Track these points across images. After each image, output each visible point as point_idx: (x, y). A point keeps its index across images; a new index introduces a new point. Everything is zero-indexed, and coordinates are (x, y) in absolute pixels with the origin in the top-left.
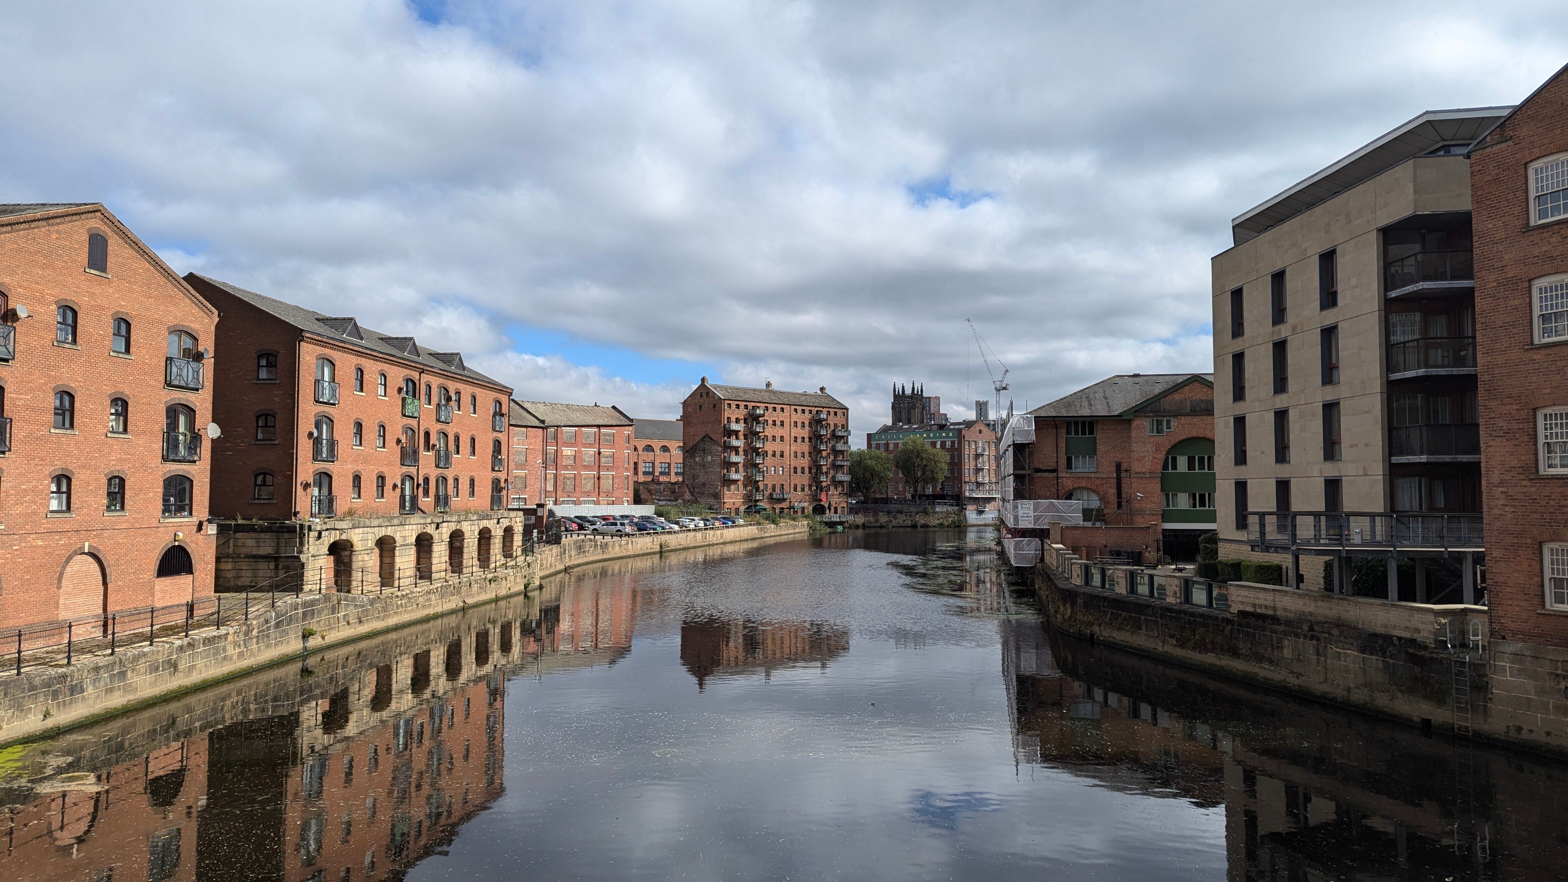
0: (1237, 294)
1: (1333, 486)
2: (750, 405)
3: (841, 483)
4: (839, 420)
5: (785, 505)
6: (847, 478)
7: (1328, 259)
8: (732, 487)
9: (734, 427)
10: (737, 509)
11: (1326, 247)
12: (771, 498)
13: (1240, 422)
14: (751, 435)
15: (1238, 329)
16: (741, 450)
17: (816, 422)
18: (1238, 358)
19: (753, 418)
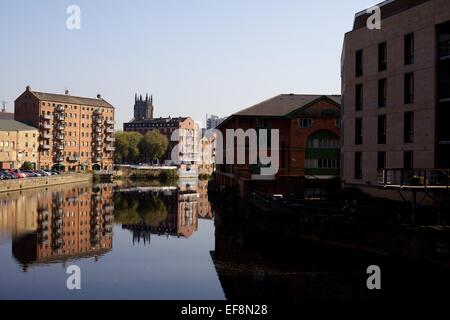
0: (359, 54)
1: (408, 156)
2: (56, 104)
3: (109, 152)
4: (109, 115)
5: (77, 164)
6: (113, 149)
7: (409, 39)
8: (45, 152)
9: (47, 117)
10: (47, 167)
11: (408, 32)
12: (68, 160)
13: (359, 122)
14: (57, 122)
15: (359, 72)
16: (51, 131)
17: (96, 115)
18: (359, 88)
19: (58, 111)
